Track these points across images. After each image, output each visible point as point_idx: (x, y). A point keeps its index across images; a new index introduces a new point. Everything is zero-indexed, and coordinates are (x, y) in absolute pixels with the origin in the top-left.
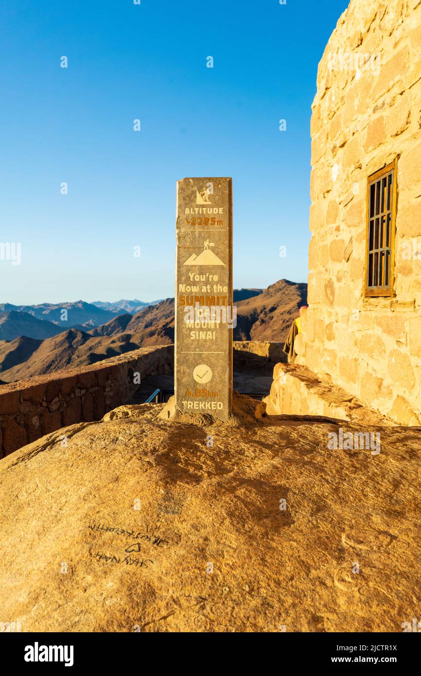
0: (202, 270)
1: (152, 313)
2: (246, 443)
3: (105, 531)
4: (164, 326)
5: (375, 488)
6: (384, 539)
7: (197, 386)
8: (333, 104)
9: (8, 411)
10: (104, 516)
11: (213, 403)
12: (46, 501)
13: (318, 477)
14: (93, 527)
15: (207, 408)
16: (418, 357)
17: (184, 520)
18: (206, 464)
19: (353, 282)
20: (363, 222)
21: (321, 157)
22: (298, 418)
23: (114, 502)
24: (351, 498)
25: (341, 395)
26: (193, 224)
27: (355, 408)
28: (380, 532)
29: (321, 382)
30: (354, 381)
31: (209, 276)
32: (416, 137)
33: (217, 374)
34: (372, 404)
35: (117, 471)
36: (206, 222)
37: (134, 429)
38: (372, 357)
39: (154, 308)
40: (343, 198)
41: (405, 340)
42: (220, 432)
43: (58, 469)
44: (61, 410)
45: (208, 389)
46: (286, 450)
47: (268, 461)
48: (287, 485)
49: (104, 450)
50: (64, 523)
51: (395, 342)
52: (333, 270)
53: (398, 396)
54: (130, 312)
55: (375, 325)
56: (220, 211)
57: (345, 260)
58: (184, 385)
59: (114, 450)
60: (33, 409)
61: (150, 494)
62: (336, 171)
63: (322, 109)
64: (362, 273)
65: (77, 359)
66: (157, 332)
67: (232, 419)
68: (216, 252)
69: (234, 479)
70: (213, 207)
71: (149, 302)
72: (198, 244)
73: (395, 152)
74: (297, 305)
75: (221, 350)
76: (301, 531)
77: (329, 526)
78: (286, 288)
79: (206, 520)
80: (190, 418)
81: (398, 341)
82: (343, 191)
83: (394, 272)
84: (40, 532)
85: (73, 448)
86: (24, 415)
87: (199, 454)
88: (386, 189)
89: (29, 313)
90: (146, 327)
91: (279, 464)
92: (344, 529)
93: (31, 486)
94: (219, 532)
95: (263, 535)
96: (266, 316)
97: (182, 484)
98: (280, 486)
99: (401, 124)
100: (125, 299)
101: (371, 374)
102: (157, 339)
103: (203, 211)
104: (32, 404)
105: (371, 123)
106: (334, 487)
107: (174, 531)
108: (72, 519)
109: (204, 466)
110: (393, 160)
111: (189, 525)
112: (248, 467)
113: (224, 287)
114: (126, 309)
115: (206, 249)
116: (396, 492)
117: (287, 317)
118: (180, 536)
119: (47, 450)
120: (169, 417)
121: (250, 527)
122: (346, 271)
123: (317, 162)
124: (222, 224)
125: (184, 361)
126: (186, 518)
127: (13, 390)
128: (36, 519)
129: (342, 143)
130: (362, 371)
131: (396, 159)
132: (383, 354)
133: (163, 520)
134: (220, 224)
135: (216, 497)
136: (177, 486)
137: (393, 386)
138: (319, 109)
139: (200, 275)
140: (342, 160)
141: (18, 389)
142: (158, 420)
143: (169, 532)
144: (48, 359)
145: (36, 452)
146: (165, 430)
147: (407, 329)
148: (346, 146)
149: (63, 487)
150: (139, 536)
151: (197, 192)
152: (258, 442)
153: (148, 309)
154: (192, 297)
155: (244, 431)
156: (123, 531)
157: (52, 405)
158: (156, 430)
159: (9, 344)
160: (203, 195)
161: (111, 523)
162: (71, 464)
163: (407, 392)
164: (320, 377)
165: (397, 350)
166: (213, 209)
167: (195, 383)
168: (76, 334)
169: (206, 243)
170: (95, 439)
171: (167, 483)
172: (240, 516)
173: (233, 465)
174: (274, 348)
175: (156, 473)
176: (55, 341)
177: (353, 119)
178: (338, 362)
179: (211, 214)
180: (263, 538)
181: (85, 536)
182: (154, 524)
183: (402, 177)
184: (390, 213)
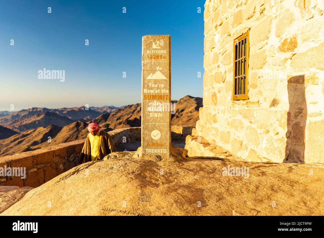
0: (156, 82)
1: (120, 112)
2: (180, 169)
3: (111, 211)
4: (126, 119)
5: (247, 189)
6: (254, 213)
7: (153, 141)
8: (215, 4)
9: (47, 162)
10: (110, 204)
11: (161, 149)
12: (77, 198)
13: (218, 184)
14: (104, 209)
15: (158, 152)
16: (261, 129)
17: (152, 205)
18: (161, 178)
19: (226, 93)
20: (232, 63)
21: (209, 31)
22: (204, 158)
23: (114, 197)
24: (235, 194)
25: (221, 150)
26: (151, 58)
27: (229, 156)
28: (252, 209)
29: (210, 144)
30: (228, 143)
31: (159, 85)
32: (259, 19)
33: (163, 135)
34: (237, 154)
35: (115, 182)
36: (158, 57)
37: (121, 163)
38: (237, 130)
39: (121, 110)
40: (221, 51)
41: (254, 121)
42: (166, 164)
43: (83, 183)
44: (75, 161)
45: (159, 142)
46: (200, 172)
47: (191, 176)
48: (203, 188)
49: (106, 173)
50: (89, 208)
51: (249, 122)
52: (216, 88)
53: (251, 149)
54: (109, 112)
55: (239, 114)
56: (165, 52)
57: (223, 82)
58: (146, 141)
59: (112, 172)
60: (60, 160)
61: (134, 193)
62: (217, 38)
63: (209, 7)
64: (232, 88)
65: (81, 137)
66: (123, 122)
67: (171, 158)
68: (163, 72)
69: (176, 184)
70: (161, 50)
71: (119, 107)
72: (154, 69)
73: (248, 27)
74: (195, 108)
75: (166, 123)
76: (212, 209)
77: (226, 207)
78: (189, 100)
79: (163, 204)
80: (150, 157)
81: (250, 122)
82: (221, 48)
83: (248, 87)
84: (76, 213)
85: (90, 172)
86: (56, 163)
87: (156, 174)
88: (243, 46)
89: (56, 112)
90: (117, 120)
91: (198, 178)
92: (233, 208)
93: (69, 192)
94: (171, 210)
95: (193, 211)
96: (179, 114)
97: (149, 187)
98: (199, 189)
99: (251, 13)
100: (106, 105)
101: (237, 139)
102: (123, 126)
103: (156, 51)
104: (60, 158)
105: (235, 13)
106: (226, 189)
107: (147, 210)
108: (93, 206)
109: (159, 180)
110: (247, 31)
111: (155, 207)
112: (182, 180)
113: (167, 90)
114: (107, 111)
115: (158, 71)
116: (257, 190)
117: (190, 114)
118: (151, 213)
119: (75, 174)
120: (138, 157)
121: (186, 207)
122: (223, 88)
123: (207, 33)
124: (166, 58)
125: (146, 128)
126: (153, 204)
127: (50, 151)
128: (73, 207)
129: (221, 23)
130: (232, 137)
131: (249, 31)
132: (243, 128)
133: (141, 205)
134: (165, 58)
135: (167, 194)
136: (147, 189)
137: (248, 144)
138: (208, 7)
139: (154, 84)
140: (220, 32)
141: (52, 150)
142: (133, 159)
143: (145, 211)
144: (65, 137)
145: (69, 175)
146: (138, 163)
147: (255, 115)
148: (222, 25)
149: (86, 191)
150: (129, 213)
151: (153, 42)
152: (185, 168)
153: (118, 111)
154: (150, 95)
155: (178, 163)
156: (121, 211)
157: (70, 158)
158: (133, 163)
159: (45, 129)
160: (156, 43)
161: (114, 207)
162: (89, 180)
163: (256, 147)
164: (210, 142)
165: (250, 126)
166: (161, 51)
167: (152, 139)
168: (81, 124)
169: (158, 68)
170: (101, 168)
171: (142, 187)
172: (181, 202)
173: (174, 179)
174: (185, 129)
175: (136, 183)
176: (70, 127)
177: (226, 11)
178: (219, 134)
179: (160, 53)
180: (193, 213)
181: (101, 214)
182: (136, 207)
183: (251, 40)
184: (246, 58)
